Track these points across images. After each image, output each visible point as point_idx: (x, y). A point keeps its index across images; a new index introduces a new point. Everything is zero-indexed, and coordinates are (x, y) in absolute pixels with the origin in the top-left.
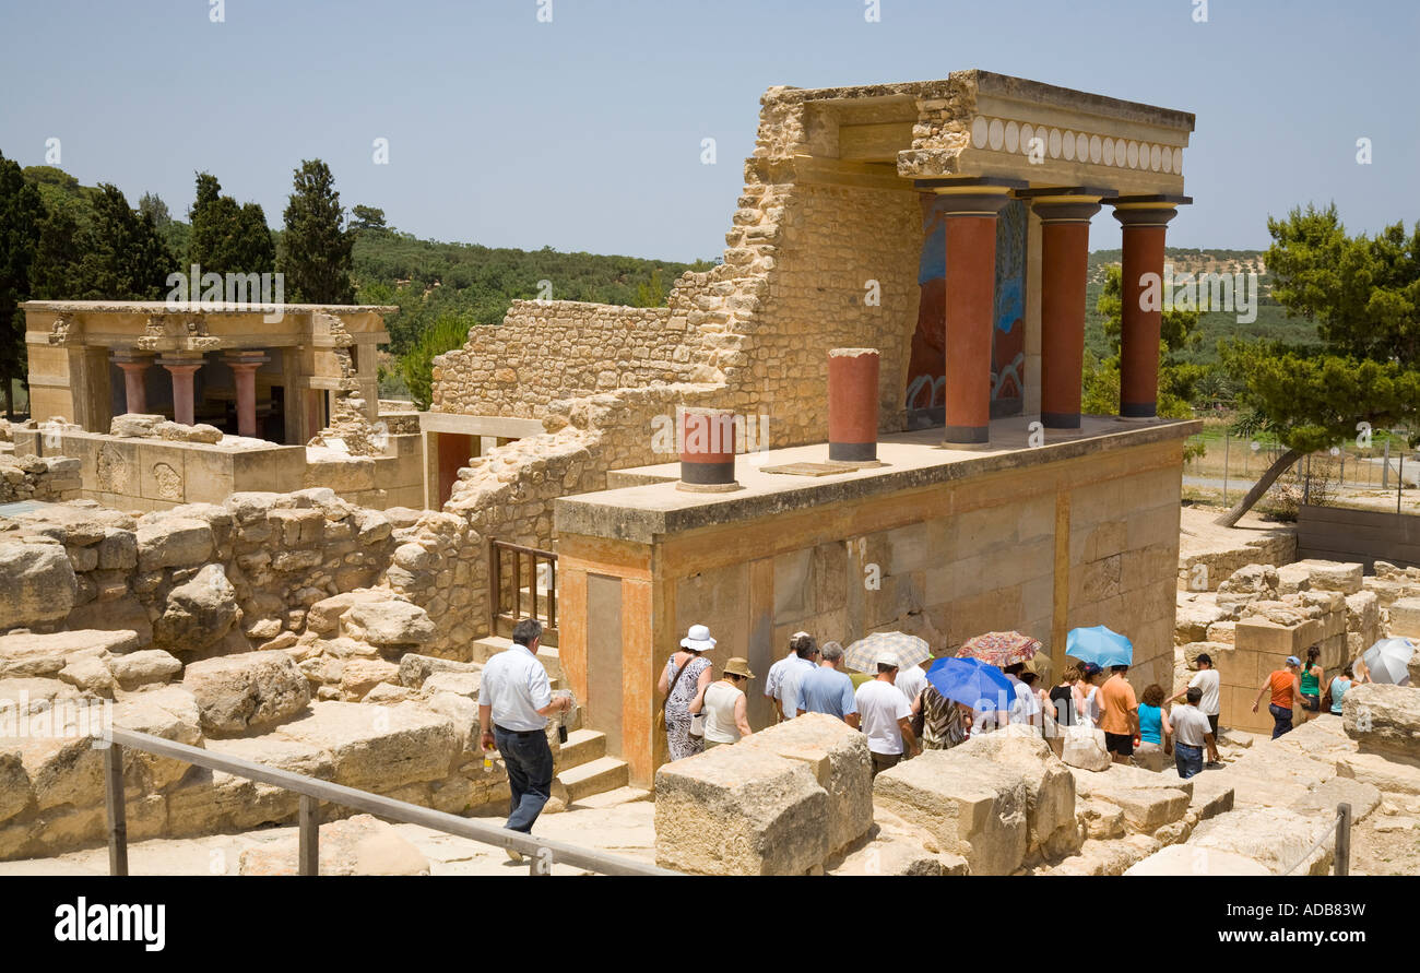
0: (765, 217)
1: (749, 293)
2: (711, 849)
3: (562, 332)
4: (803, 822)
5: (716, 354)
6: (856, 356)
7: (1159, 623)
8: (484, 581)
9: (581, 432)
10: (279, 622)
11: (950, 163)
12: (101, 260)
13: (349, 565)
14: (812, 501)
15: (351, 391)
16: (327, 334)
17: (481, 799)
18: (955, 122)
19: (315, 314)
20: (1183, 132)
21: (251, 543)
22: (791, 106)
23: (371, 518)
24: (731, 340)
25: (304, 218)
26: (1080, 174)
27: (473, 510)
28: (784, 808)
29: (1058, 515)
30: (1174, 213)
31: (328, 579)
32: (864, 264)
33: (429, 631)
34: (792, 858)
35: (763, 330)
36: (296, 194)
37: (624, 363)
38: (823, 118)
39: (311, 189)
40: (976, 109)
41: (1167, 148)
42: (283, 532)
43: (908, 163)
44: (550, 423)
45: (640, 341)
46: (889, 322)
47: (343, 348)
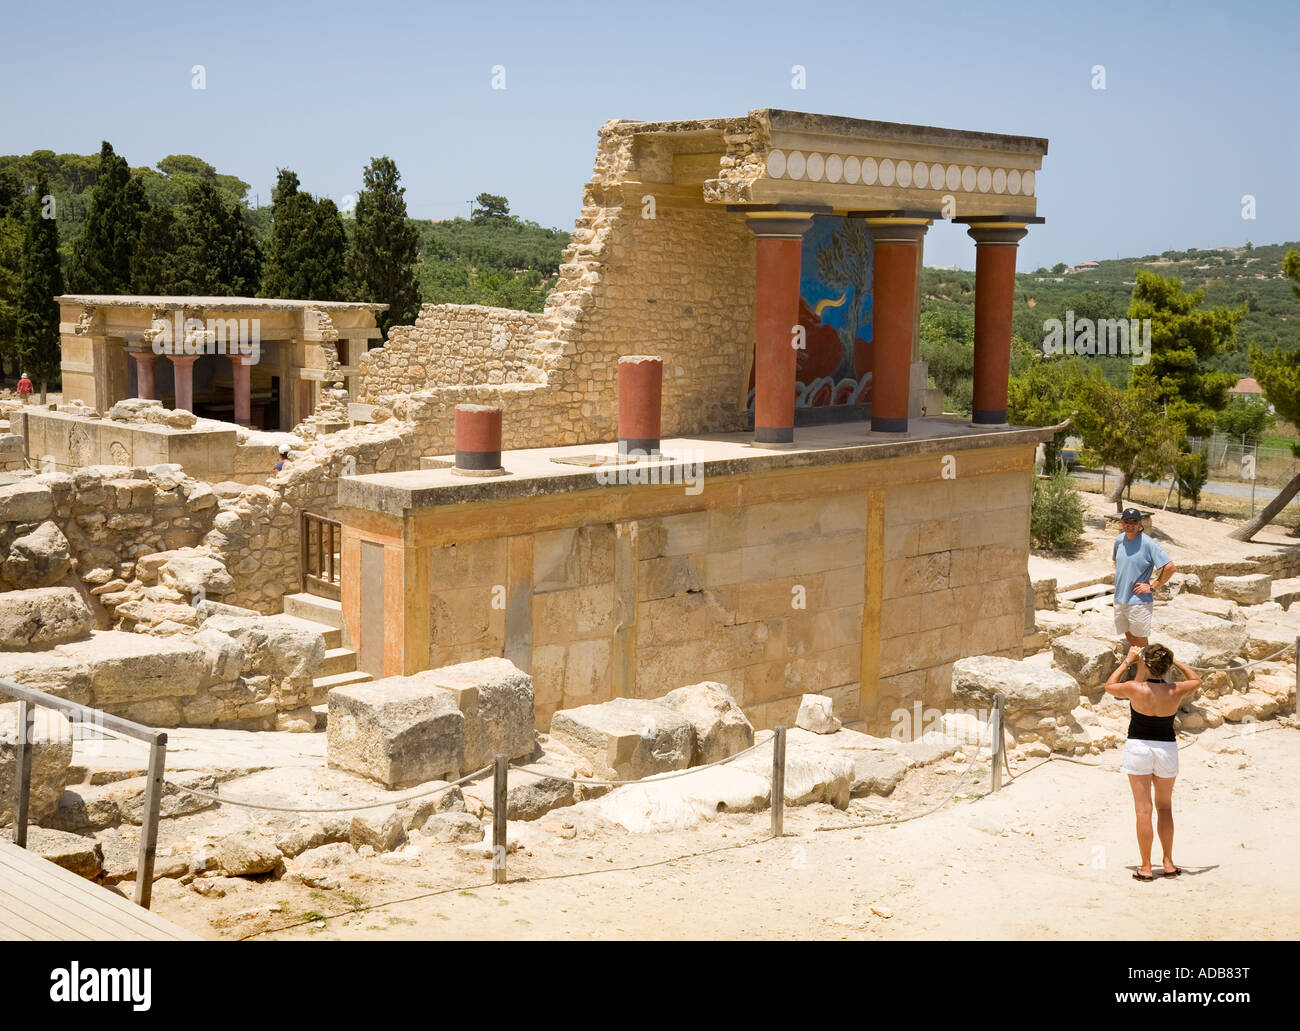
0: (596, 237)
1: (575, 304)
2: (360, 753)
3: (461, 334)
4: (435, 736)
5: (543, 357)
6: (638, 362)
7: (1003, 619)
8: (296, 546)
9: (401, 423)
10: (111, 571)
11: (745, 192)
12: (193, 251)
13: (176, 527)
14: (571, 487)
15: (335, 383)
16: (316, 329)
17: (229, 715)
18: (753, 155)
19: (306, 311)
20: (1033, 156)
21: (88, 505)
22: (623, 138)
23: (199, 489)
24: (555, 346)
25: (371, 213)
26: (899, 198)
27: (286, 486)
28: (415, 723)
29: (870, 511)
30: (1025, 232)
31: (157, 538)
32: (701, 278)
33: (226, 583)
34: (423, 763)
35: (587, 337)
36: (366, 190)
37: (509, 363)
38: (655, 148)
39: (379, 185)
40: (770, 143)
41: (1014, 171)
42: (117, 498)
43: (712, 191)
44: (377, 414)
45: (521, 344)
46: (729, 331)
47: (331, 342)
